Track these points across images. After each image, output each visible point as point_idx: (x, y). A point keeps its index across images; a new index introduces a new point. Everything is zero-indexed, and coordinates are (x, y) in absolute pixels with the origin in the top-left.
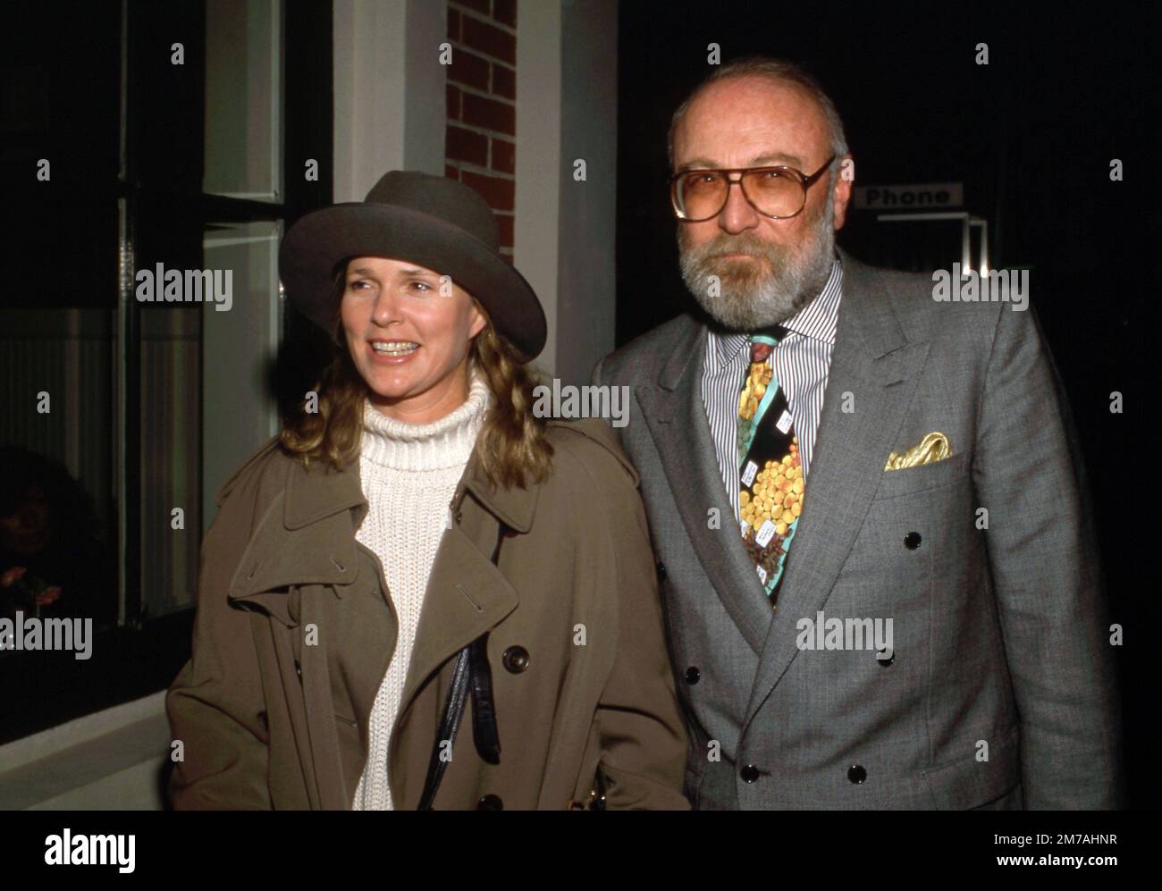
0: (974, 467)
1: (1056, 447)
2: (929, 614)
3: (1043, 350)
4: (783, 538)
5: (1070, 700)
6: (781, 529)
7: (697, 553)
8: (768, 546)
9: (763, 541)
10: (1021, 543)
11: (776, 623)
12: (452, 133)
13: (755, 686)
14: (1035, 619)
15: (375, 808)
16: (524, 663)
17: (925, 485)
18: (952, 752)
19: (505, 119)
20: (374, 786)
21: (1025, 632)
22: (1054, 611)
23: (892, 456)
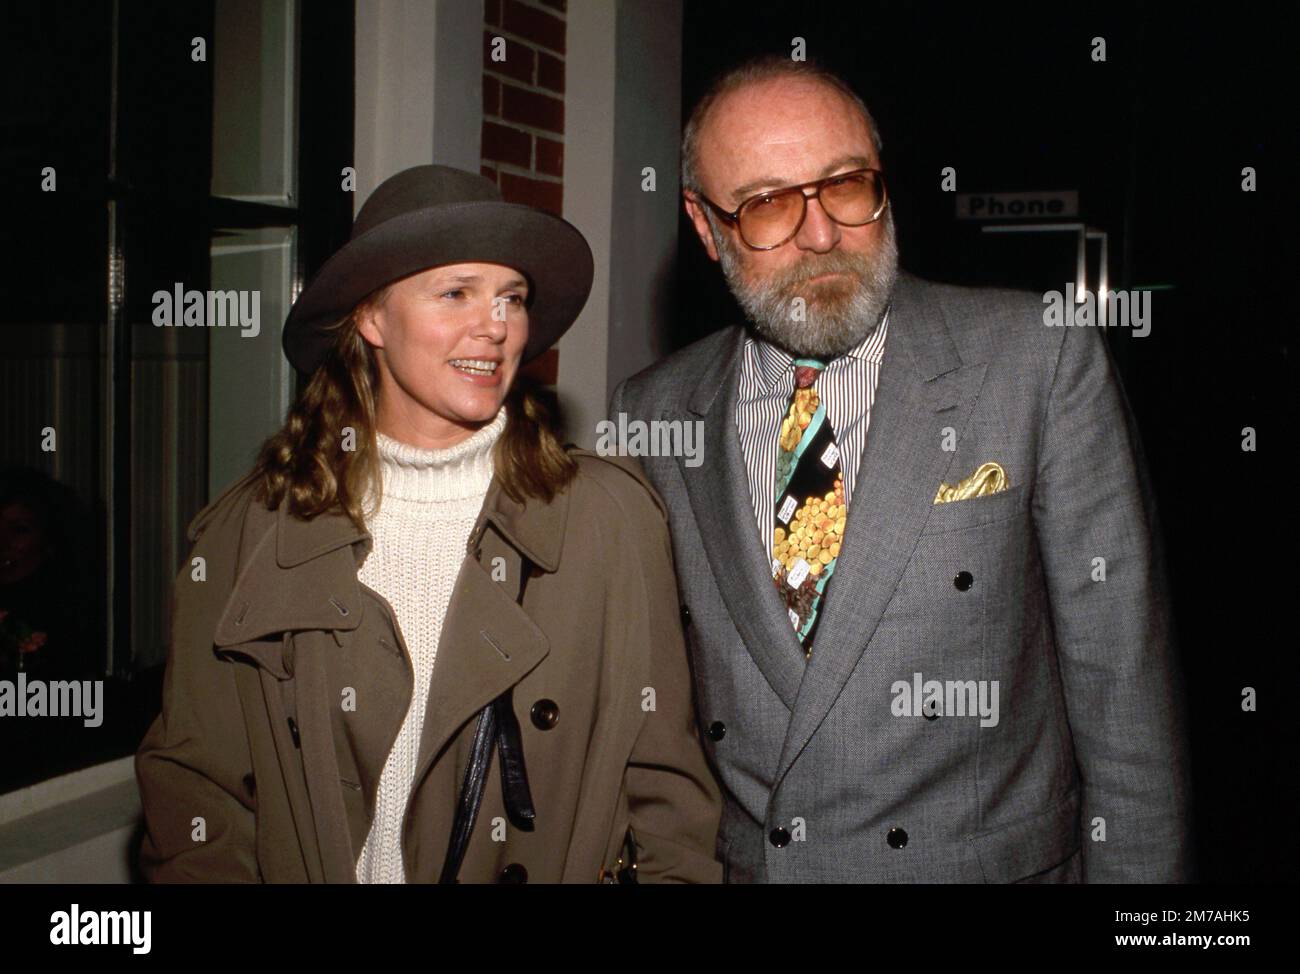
0: (1034, 502)
1: (1124, 481)
2: (980, 664)
3: (1112, 374)
4: (817, 579)
5: (1134, 759)
6: (815, 569)
7: (722, 594)
8: (800, 587)
9: (795, 582)
10: (1085, 587)
11: (812, 672)
12: (489, 130)
13: (787, 739)
14: (1099, 670)
15: (383, 882)
16: (554, 718)
17: (978, 520)
18: (1002, 815)
19: (552, 116)
20: (383, 857)
21: (1089, 684)
22: (1120, 661)
23: (943, 488)
